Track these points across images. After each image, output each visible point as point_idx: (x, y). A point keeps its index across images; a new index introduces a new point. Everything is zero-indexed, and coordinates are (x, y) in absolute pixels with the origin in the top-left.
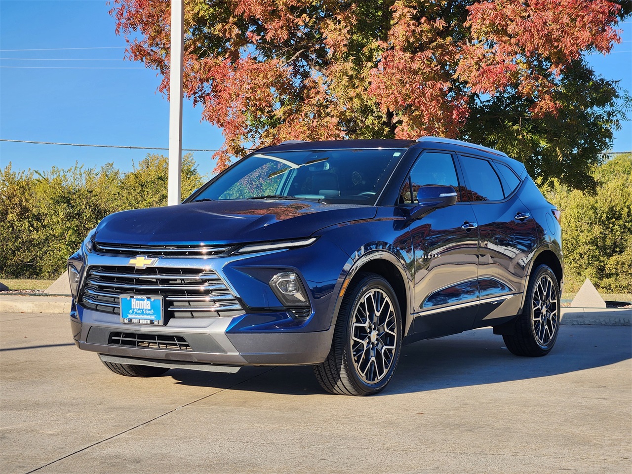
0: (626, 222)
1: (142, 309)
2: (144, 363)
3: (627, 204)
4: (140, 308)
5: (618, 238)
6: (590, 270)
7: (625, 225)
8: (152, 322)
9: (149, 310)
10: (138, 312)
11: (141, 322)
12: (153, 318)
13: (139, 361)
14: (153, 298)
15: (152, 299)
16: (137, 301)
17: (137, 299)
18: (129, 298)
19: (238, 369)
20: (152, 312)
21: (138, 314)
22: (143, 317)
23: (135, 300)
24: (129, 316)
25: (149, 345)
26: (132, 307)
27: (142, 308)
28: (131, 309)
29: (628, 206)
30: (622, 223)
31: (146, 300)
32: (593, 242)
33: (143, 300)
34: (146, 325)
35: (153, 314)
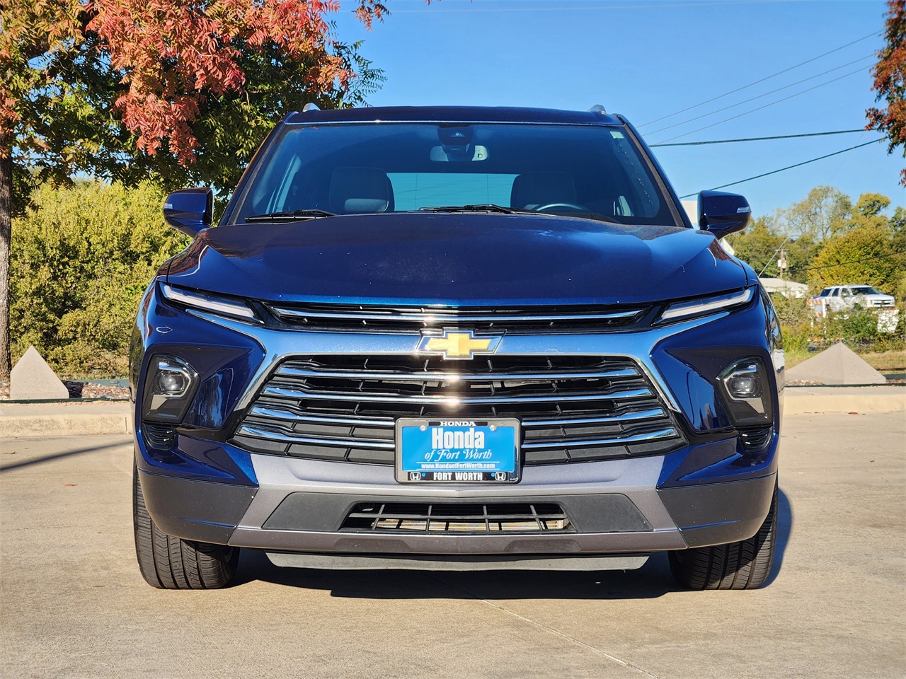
0: (83, 262)
1: (461, 450)
2: (404, 564)
3: (84, 235)
4: (456, 447)
5: (71, 287)
6: (33, 335)
7: (82, 267)
8: (488, 476)
9: (480, 451)
10: (449, 456)
11: (459, 477)
12: (490, 467)
13: (391, 560)
14: (495, 424)
15: (492, 428)
16: (447, 433)
17: (446, 429)
18: (423, 428)
19: (644, 559)
20: (489, 454)
21: (450, 460)
22: (462, 466)
23: (441, 430)
24: (423, 466)
25: (399, 525)
26: (434, 446)
27: (462, 447)
28: (431, 450)
29: (86, 238)
30: (78, 263)
31: (472, 430)
32: (38, 292)
33: (465, 429)
34: (475, 483)
35: (492, 459)
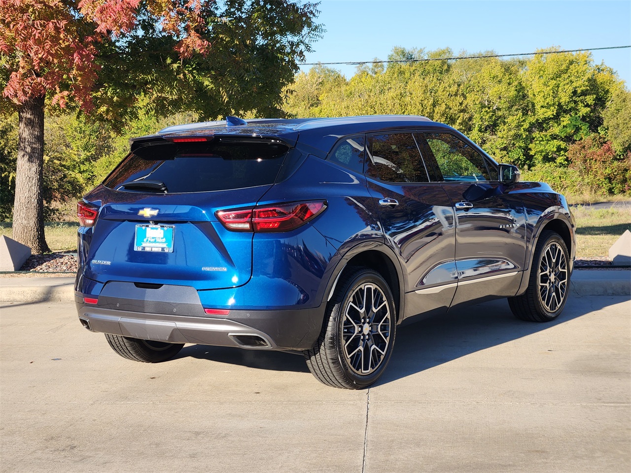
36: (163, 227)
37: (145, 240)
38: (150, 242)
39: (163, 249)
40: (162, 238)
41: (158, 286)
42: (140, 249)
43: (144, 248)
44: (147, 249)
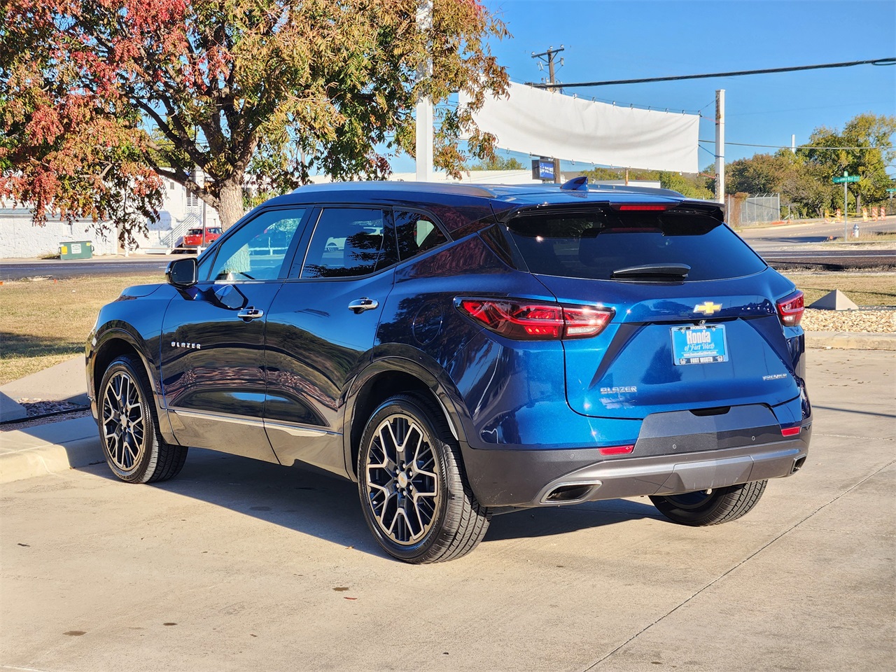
36: (710, 327)
37: (686, 348)
38: (694, 350)
39: (715, 358)
40: (710, 344)
41: (725, 410)
42: (683, 362)
43: (688, 361)
44: (694, 361)
